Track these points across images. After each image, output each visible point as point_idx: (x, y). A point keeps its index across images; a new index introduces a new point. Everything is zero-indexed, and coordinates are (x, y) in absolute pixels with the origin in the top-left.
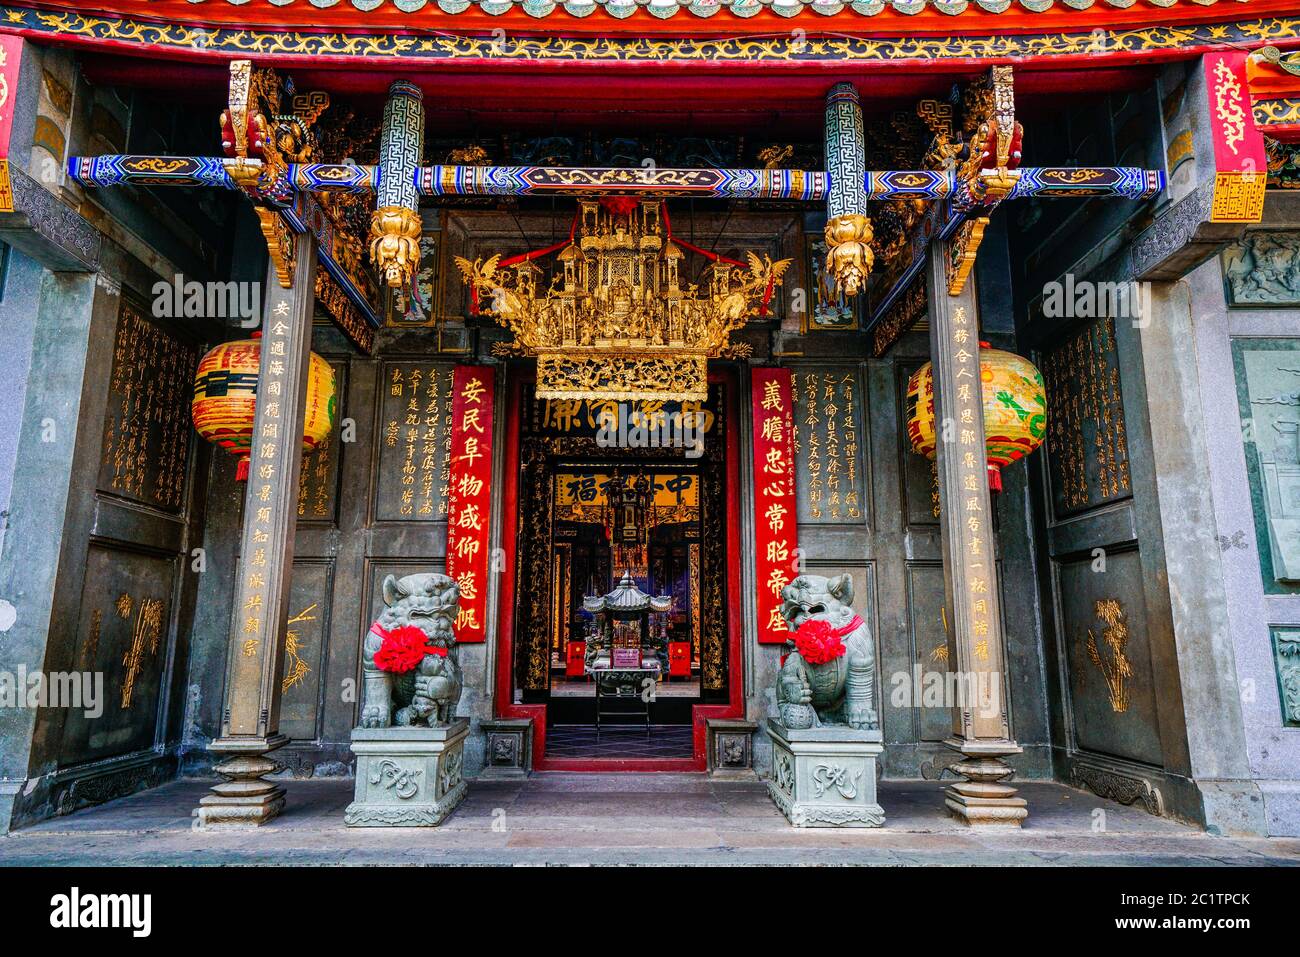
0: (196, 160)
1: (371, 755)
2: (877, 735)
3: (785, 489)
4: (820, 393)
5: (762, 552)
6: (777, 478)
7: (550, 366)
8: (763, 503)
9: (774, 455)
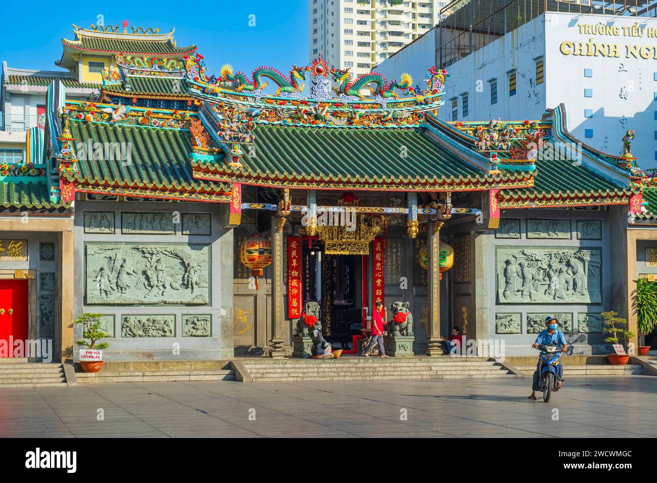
0: (265, 204)
1: (307, 342)
2: (413, 337)
3: (381, 274)
4: (391, 246)
5: (374, 292)
6: (379, 271)
7: (329, 245)
8: (375, 278)
9: (379, 265)
